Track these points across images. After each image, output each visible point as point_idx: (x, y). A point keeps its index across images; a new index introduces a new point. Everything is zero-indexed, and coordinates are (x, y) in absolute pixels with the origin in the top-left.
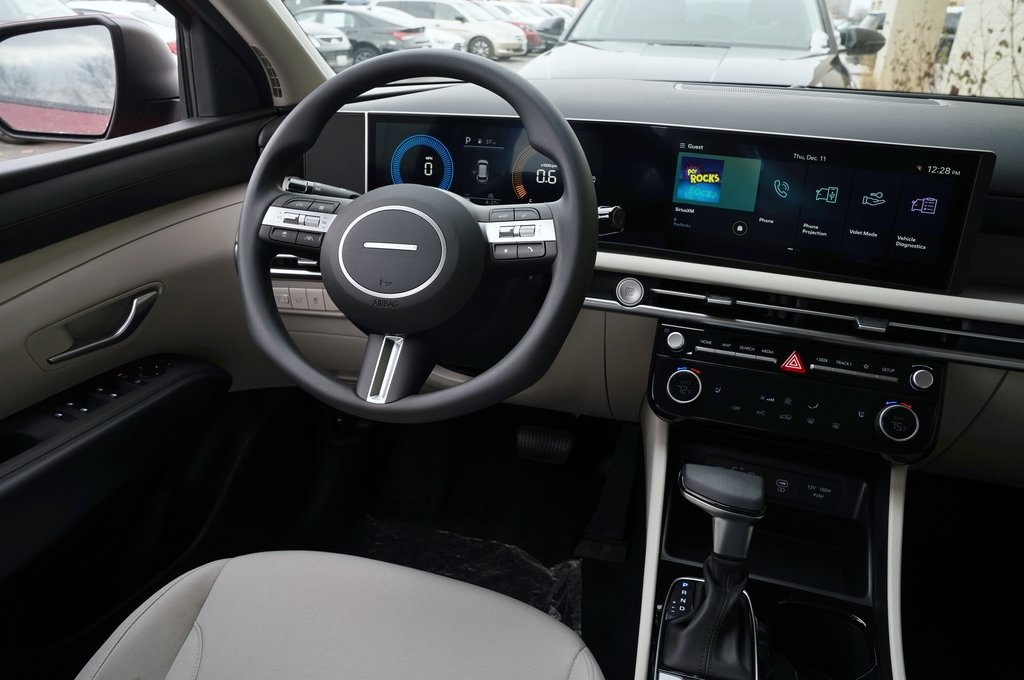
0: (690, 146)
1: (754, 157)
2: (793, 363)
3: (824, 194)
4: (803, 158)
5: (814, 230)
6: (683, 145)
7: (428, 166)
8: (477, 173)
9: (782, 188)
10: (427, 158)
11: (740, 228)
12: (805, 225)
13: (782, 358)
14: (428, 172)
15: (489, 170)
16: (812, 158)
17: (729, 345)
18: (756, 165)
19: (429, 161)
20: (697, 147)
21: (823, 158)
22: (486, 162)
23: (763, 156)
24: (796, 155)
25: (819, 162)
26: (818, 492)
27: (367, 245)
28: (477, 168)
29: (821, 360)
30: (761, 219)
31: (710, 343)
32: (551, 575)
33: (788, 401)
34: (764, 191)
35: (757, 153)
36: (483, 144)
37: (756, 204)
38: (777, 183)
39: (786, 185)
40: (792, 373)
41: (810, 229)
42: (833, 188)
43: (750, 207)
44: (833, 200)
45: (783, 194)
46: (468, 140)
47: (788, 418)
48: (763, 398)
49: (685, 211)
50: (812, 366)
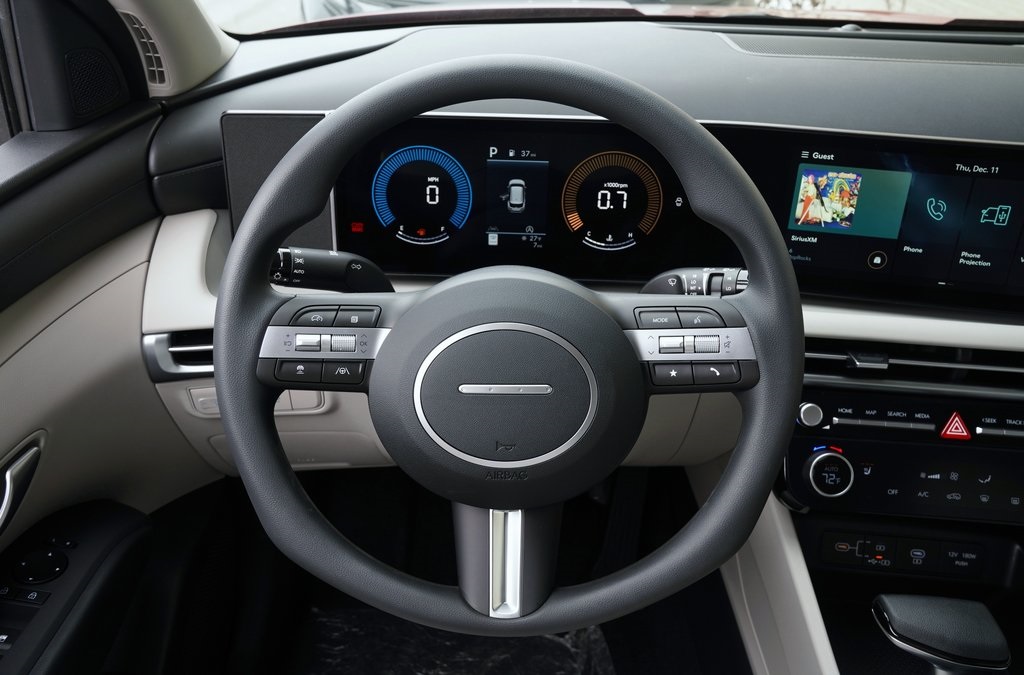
0: (816, 155)
1: (903, 169)
2: (956, 428)
3: (992, 214)
4: (968, 170)
5: (975, 259)
6: (805, 154)
7: (432, 190)
8: (509, 199)
9: (937, 208)
10: (430, 179)
11: (877, 260)
12: (964, 254)
13: (942, 422)
14: (433, 199)
15: (527, 193)
16: (980, 170)
17: (874, 412)
18: (904, 179)
19: (434, 183)
20: (825, 157)
21: (995, 170)
22: (522, 182)
23: (914, 168)
24: (960, 167)
25: (989, 175)
26: (960, 558)
27: (465, 389)
28: (508, 192)
29: (988, 421)
30: (906, 248)
31: (850, 411)
32: (569, 645)
33: (954, 476)
34: (913, 212)
35: (907, 164)
36: (518, 156)
37: (901, 230)
38: (931, 202)
39: (943, 205)
40: (956, 440)
41: (969, 259)
42: (1005, 207)
43: (892, 232)
44: (1004, 221)
45: (938, 216)
46: (493, 151)
47: (956, 497)
48: (923, 475)
49: (806, 240)
50: (979, 430)
